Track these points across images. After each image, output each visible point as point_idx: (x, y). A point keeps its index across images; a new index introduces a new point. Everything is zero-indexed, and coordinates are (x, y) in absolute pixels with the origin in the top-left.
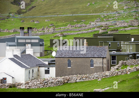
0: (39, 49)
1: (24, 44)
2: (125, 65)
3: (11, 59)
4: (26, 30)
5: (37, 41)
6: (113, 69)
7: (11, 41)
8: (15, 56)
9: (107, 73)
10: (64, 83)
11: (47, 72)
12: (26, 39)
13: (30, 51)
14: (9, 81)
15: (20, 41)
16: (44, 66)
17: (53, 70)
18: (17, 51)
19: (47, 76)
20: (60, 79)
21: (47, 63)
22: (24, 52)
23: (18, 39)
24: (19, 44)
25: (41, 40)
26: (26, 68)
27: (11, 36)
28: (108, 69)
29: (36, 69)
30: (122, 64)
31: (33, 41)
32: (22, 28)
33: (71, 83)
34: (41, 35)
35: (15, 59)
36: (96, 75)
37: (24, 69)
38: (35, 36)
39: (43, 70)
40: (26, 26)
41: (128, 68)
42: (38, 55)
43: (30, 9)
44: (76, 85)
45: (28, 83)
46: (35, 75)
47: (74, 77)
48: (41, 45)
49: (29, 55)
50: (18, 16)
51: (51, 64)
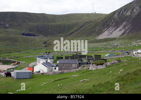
0: (52, 60)
1: (47, 58)
2: (84, 67)
3: (42, 64)
4: (48, 53)
5: (52, 57)
6: (79, 68)
7: (42, 57)
8: (43, 63)
9: (77, 69)
10: (61, 73)
11: (55, 69)
12: (48, 56)
13: (49, 61)
14: (41, 72)
15: (45, 57)
16: (54, 66)
17: (57, 68)
18: (44, 61)
19: (55, 70)
20: (60, 71)
21: (55, 65)
22: (47, 61)
23: (45, 56)
24: (45, 58)
25: (53, 57)
26: (48, 67)
27: (42, 55)
28: (78, 68)
29: (51, 68)
30: (83, 66)
31: (50, 57)
32: (46, 52)
33: (64, 73)
34: (53, 55)
35: (43, 64)
36: (73, 70)
37: (47, 68)
38: (51, 55)
39: (54, 68)
40: (48, 52)
41: (85, 68)
42: (52, 62)
43: (49, 46)
44: (66, 74)
45: (48, 73)
46: (51, 70)
47: (65, 71)
48: (53, 59)
49: (49, 62)
50: (45, 48)
51: (57, 66)
